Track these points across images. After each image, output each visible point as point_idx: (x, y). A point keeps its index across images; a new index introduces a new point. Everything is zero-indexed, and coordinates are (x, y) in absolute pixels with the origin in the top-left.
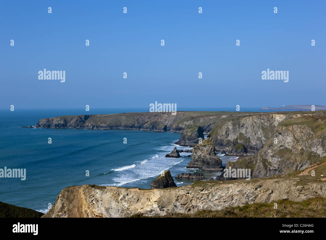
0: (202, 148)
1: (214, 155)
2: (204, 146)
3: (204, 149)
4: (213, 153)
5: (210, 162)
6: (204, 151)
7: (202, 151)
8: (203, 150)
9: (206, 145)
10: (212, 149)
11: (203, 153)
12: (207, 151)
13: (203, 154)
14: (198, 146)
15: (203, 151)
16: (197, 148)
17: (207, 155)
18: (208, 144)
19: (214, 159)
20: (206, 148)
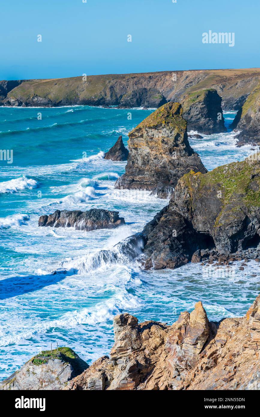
0: (150, 134)
1: (184, 155)
2: (156, 127)
3: (156, 137)
4: (182, 147)
5: (171, 174)
6: (156, 142)
7: (150, 142)
8: (152, 139)
9: (161, 124)
10: (178, 135)
11: (151, 148)
12: (163, 141)
13: (154, 153)
14: (140, 129)
15: (153, 143)
16: (136, 133)
17: (163, 156)
18: (168, 123)
19: (184, 167)
20: (161, 135)
